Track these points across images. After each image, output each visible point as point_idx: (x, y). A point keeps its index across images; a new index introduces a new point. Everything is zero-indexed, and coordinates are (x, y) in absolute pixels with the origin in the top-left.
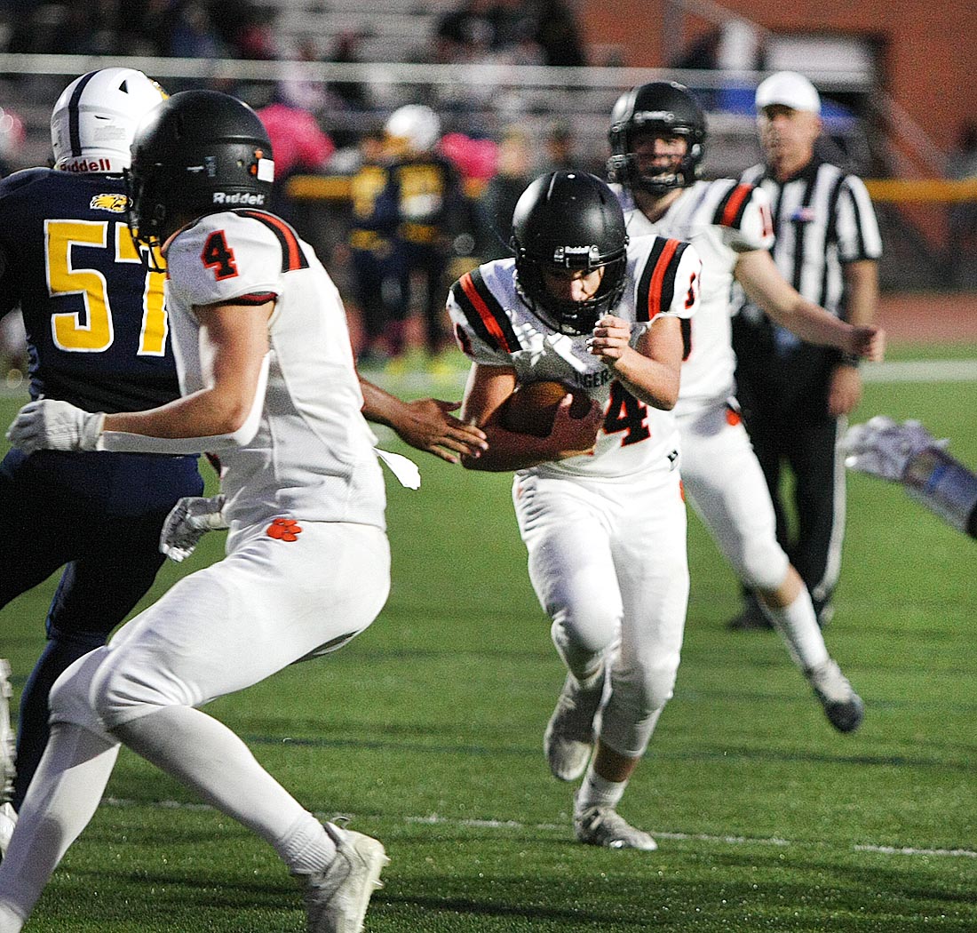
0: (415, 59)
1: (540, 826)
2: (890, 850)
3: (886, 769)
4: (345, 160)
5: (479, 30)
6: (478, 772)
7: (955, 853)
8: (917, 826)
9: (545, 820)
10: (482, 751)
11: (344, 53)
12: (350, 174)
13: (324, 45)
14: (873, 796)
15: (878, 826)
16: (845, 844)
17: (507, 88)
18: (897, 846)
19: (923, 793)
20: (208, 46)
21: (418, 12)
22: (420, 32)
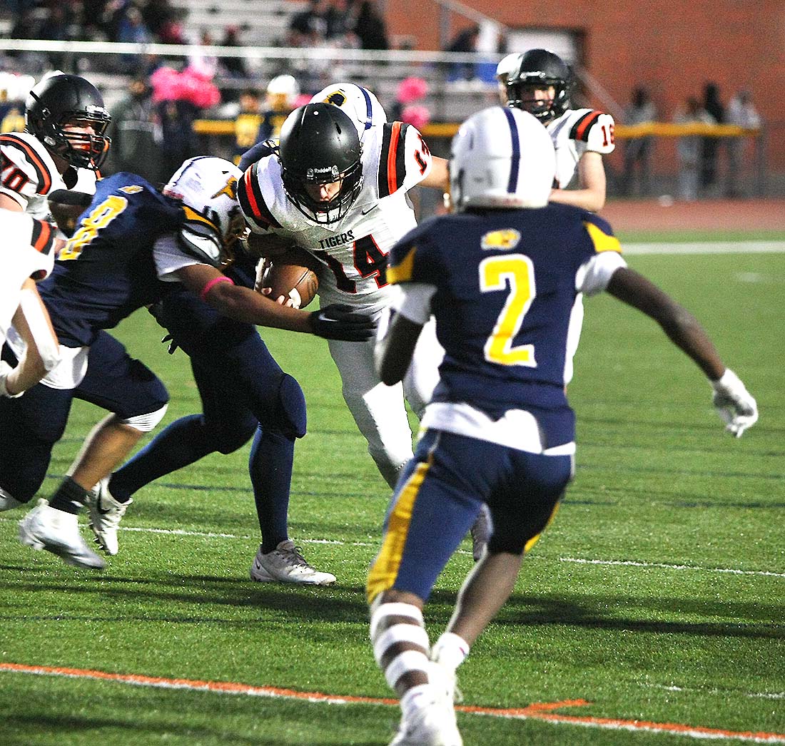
0: (277, 44)
1: (355, 544)
2: (584, 561)
3: (581, 508)
4: (231, 109)
5: (319, 25)
6: (314, 508)
7: (626, 563)
8: (601, 546)
9: (358, 540)
10: (317, 494)
11: (230, 39)
12: (234, 119)
13: (218, 35)
14: (572, 526)
15: (575, 545)
16: (554, 557)
17: (336, 63)
18: (587, 559)
19: (605, 524)
20: (142, 35)
21: (280, 13)
22: (280, 26)
